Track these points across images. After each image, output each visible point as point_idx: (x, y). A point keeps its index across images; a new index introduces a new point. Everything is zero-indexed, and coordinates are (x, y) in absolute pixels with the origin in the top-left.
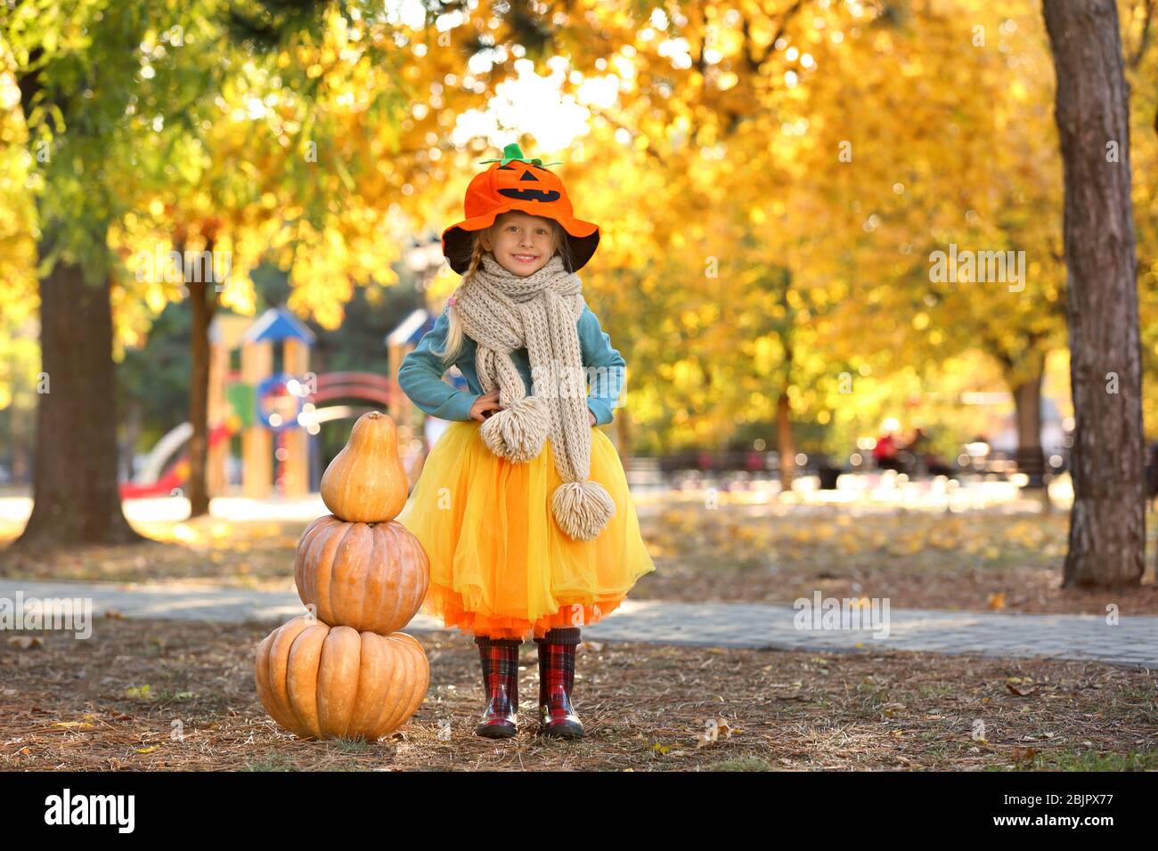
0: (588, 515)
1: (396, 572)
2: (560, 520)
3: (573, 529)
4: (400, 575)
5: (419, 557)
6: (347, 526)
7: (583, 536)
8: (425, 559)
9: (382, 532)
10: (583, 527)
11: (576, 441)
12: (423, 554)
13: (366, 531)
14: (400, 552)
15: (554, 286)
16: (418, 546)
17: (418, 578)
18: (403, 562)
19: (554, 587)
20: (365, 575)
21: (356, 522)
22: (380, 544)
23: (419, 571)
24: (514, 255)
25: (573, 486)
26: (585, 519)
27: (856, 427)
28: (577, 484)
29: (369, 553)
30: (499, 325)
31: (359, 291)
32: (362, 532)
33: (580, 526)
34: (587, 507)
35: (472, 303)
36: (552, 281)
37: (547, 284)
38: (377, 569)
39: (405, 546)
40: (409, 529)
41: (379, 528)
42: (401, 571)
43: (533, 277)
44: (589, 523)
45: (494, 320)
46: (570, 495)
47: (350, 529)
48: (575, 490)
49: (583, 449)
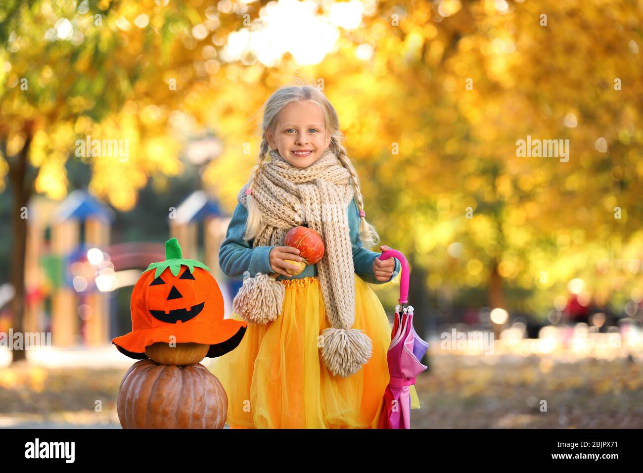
0: (349, 358)
1: (201, 406)
2: (326, 358)
3: (335, 367)
4: (204, 408)
5: (219, 394)
6: (162, 368)
7: (343, 374)
8: (224, 396)
9: (189, 373)
10: (344, 367)
11: (342, 296)
12: (222, 392)
13: (177, 372)
14: (204, 390)
15: (327, 177)
16: (219, 385)
17: (218, 410)
18: (206, 398)
19: (326, 416)
20: (176, 408)
21: (168, 365)
22: (188, 383)
23: (219, 406)
24: (293, 152)
25: (340, 332)
26: (346, 361)
27: (554, 288)
28: (343, 330)
29: (179, 390)
30: (282, 207)
31: (150, 180)
32: (174, 373)
33: (341, 365)
34: (349, 351)
35: (260, 190)
36: (325, 173)
37: (321, 175)
38: (186, 403)
39: (209, 385)
40: (212, 372)
41: (187, 370)
42: (205, 405)
43: (309, 169)
44: (348, 364)
45: (278, 204)
46: (336, 340)
47: (164, 370)
48: (341, 335)
49: (347, 302)
